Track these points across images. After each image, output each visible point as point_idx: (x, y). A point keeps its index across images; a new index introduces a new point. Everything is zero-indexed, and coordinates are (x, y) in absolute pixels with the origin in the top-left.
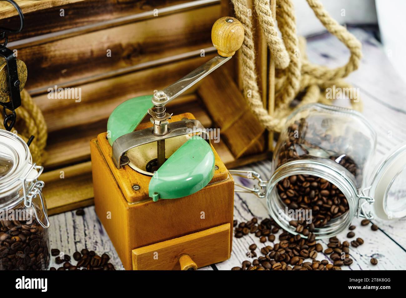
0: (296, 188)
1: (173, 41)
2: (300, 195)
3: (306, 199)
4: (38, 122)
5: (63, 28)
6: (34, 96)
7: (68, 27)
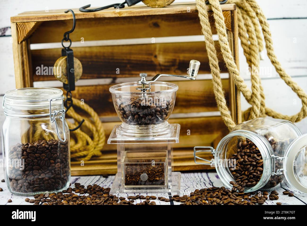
0: (242, 166)
1: (196, 101)
2: (243, 170)
3: (246, 173)
4: (100, 134)
5: (124, 76)
6: (103, 122)
7: (127, 76)
